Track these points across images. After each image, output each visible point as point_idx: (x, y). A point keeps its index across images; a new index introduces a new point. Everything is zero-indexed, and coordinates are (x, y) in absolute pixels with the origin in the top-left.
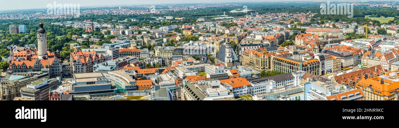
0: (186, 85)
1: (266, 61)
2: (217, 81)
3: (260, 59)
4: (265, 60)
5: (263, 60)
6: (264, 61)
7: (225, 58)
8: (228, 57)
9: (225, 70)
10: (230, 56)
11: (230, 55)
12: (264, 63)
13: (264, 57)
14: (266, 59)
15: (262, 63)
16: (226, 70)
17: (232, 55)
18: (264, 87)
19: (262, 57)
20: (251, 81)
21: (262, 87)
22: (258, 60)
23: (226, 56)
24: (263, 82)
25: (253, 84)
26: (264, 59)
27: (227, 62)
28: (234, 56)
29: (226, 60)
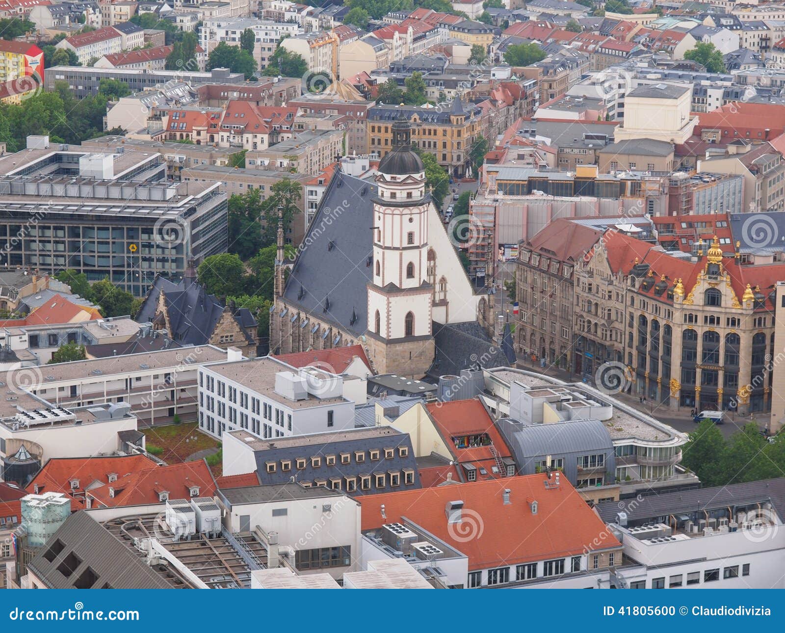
0: (58, 546)
1: (733, 339)
2: (327, 509)
3: (678, 317)
4: (722, 331)
5: (701, 329)
6: (712, 337)
7: (372, 294)
8: (392, 290)
9: (379, 410)
10: (414, 283)
11: (410, 273)
12: (711, 355)
13: (713, 298)
14: (733, 322)
15: (689, 355)
16: (392, 401)
17: (431, 271)
18: (731, 572)
19: (698, 296)
20: (623, 516)
21: (712, 576)
22: (656, 323)
23: (377, 281)
24: (723, 528)
25: (641, 537)
26: (712, 320)
27: (383, 334)
28: (443, 280)
29: (378, 313)
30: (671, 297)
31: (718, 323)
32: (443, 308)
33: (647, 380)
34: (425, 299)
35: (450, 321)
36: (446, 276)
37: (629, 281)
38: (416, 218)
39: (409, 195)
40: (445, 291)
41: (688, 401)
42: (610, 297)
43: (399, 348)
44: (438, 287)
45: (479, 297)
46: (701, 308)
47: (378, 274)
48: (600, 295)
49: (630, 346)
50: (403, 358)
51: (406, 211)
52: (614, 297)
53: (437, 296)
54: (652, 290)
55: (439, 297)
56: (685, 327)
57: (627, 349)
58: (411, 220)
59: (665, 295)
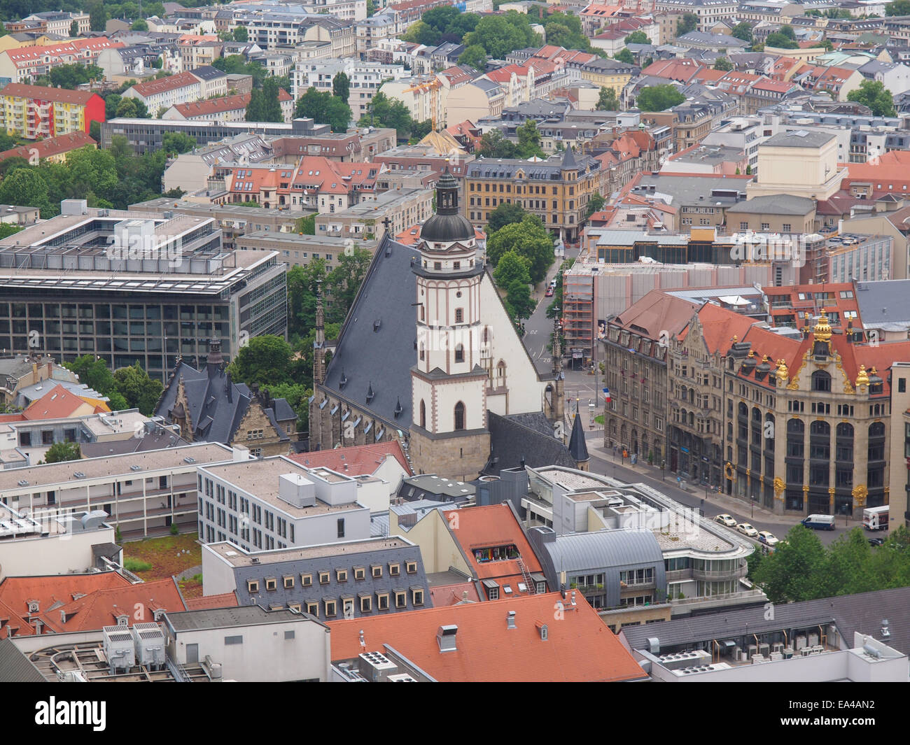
1: (846, 431)
3: (781, 404)
4: (833, 420)
5: (808, 417)
6: (821, 428)
7: (417, 382)
8: (438, 377)
10: (463, 368)
11: (459, 357)
12: (820, 449)
13: (822, 382)
14: (846, 409)
15: (795, 447)
16: (410, 507)
17: (487, 354)
19: (804, 380)
22: (757, 412)
23: (422, 366)
26: (821, 408)
27: (429, 428)
28: (502, 364)
29: (423, 403)
30: (773, 381)
31: (828, 411)
32: (503, 397)
33: (749, 479)
34: (478, 387)
35: (511, 412)
36: (505, 360)
37: (727, 364)
38: (465, 291)
39: (457, 265)
40: (505, 377)
41: (795, 504)
42: (706, 382)
43: (448, 444)
44: (495, 373)
45: (545, 385)
46: (807, 395)
47: (422, 358)
48: (696, 380)
49: (730, 439)
50: (453, 455)
51: (453, 284)
52: (711, 382)
53: (495, 382)
54: (753, 374)
55: (497, 383)
56: (790, 417)
57: (726, 443)
58: (459, 295)
59: (767, 379)
